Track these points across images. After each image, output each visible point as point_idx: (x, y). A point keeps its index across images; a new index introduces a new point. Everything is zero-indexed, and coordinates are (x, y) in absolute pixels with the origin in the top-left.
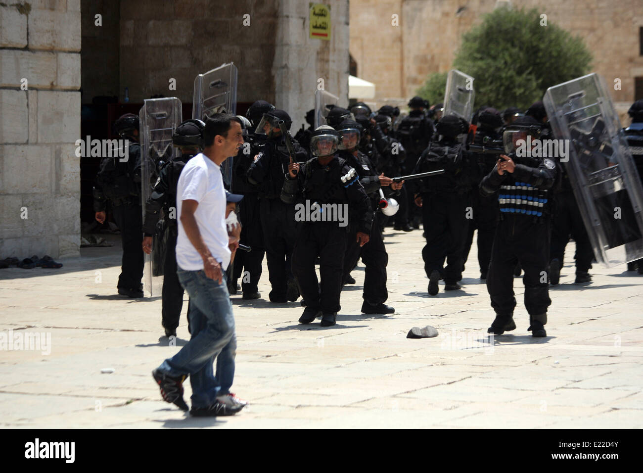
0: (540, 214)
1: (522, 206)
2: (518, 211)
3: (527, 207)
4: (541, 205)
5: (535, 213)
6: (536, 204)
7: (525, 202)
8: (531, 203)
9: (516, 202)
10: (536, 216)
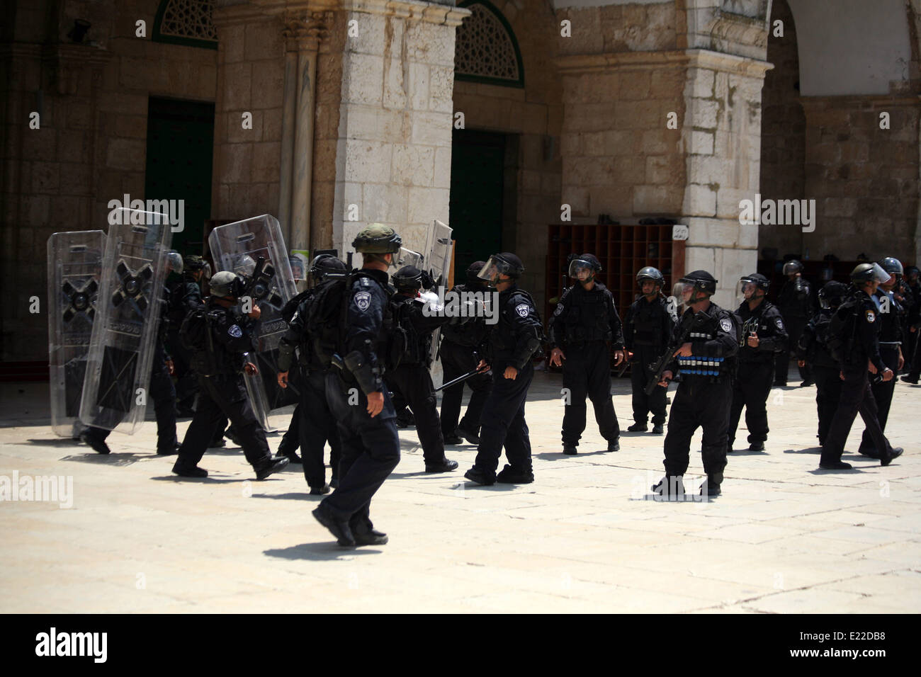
0: (716, 374)
1: (697, 367)
2: (694, 372)
3: (702, 367)
4: (717, 364)
5: (711, 373)
6: (711, 364)
7: (699, 363)
8: (705, 363)
9: (691, 363)
10: (713, 375)
